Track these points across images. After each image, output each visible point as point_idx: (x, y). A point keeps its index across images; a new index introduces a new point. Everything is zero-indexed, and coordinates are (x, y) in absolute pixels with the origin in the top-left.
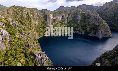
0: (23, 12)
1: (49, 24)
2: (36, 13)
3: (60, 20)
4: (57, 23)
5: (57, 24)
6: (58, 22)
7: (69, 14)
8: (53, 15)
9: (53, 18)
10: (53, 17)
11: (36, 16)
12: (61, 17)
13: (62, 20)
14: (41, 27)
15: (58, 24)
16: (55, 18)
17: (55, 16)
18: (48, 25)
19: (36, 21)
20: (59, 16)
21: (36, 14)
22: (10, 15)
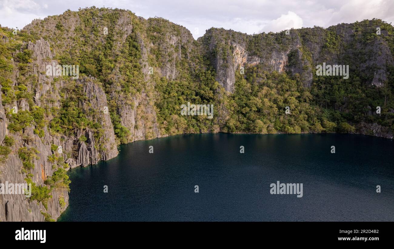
0: (117, 28)
1: (225, 83)
2: (175, 38)
3: (280, 70)
4: (262, 81)
5: (261, 86)
6: (268, 79)
7: (324, 47)
8: (249, 49)
9: (245, 60)
10: (249, 60)
11: (172, 49)
12: (284, 58)
13: (289, 73)
14: (183, 94)
15: (265, 88)
16: (256, 62)
17: (255, 54)
18: (215, 87)
19: (168, 65)
20: (274, 54)
21: (173, 43)
22: (65, 36)
